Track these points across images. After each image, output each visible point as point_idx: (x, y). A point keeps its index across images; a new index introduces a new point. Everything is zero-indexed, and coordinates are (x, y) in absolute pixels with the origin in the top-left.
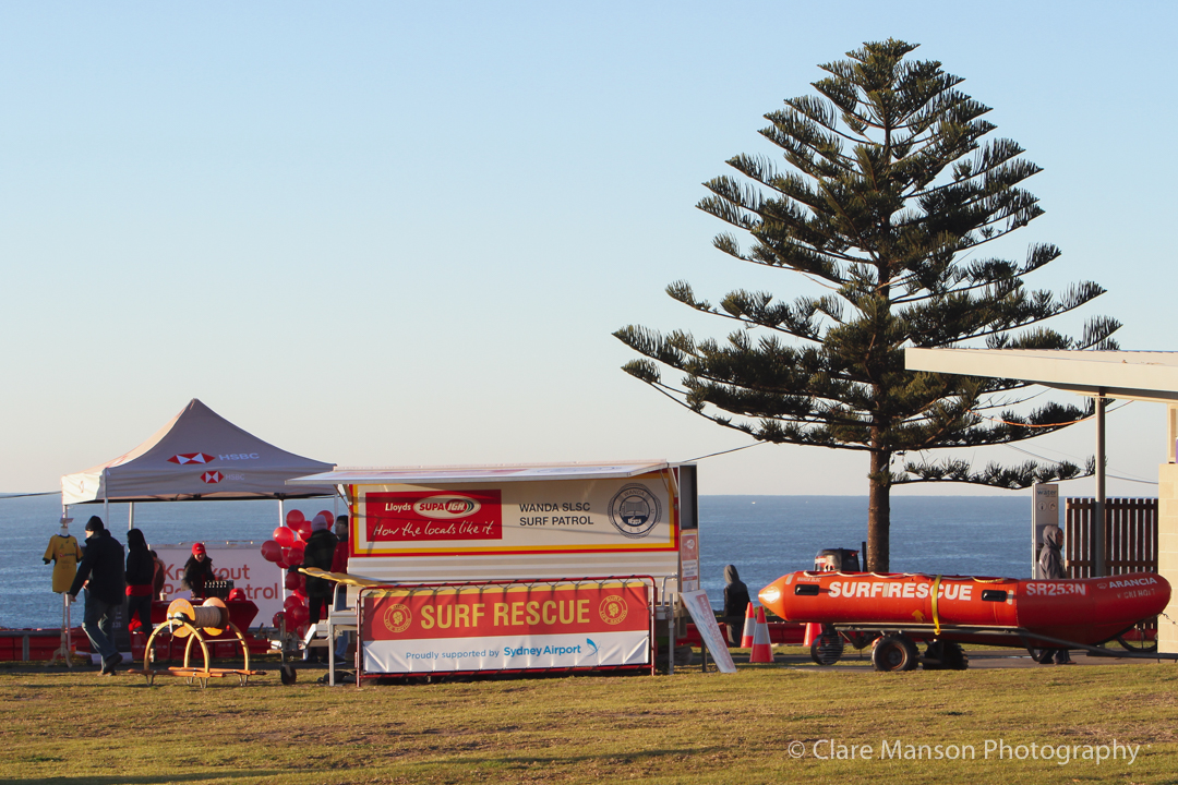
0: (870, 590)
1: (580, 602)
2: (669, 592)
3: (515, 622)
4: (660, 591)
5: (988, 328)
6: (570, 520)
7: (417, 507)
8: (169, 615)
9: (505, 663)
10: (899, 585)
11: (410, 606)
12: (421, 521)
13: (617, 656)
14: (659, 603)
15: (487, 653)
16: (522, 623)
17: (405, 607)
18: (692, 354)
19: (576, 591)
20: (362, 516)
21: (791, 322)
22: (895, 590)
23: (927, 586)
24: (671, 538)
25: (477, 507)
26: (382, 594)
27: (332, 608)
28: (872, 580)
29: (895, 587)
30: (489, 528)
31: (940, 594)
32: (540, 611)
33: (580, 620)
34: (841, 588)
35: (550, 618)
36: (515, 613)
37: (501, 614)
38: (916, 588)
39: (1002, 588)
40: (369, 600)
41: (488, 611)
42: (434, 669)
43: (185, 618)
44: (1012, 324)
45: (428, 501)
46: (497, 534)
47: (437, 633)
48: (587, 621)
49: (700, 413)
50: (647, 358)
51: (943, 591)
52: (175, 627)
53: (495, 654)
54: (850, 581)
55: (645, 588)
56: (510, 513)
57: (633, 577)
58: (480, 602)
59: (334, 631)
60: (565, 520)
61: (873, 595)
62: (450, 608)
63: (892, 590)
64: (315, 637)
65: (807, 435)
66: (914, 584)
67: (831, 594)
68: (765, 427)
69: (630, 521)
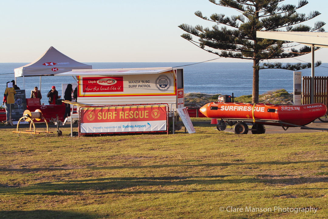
0: (233, 108)
1: (146, 111)
2: (173, 108)
3: (126, 118)
4: (170, 108)
5: (287, 24)
6: (144, 86)
7: (98, 82)
8: (24, 115)
9: (123, 130)
10: (242, 107)
11: (95, 112)
12: (99, 86)
13: (157, 128)
14: (170, 112)
15: (118, 127)
16: (128, 118)
17: (93, 113)
18: (202, 32)
19: (144, 108)
20: (81, 85)
21: (230, 22)
22: (241, 108)
23: (251, 107)
24: (174, 91)
25: (116, 82)
26: (86, 109)
27: (71, 113)
28: (234, 105)
29: (241, 107)
30: (119, 88)
31: (255, 110)
32: (133, 114)
33: (146, 117)
34: (224, 108)
35: (136, 116)
36: (126, 115)
37: (122, 115)
38: (247, 108)
39: (273, 108)
40: (82, 111)
41: (118, 114)
42: (102, 132)
43: (28, 116)
44: (294, 23)
45: (101, 80)
46: (122, 90)
47: (102, 121)
48: (148, 117)
49: (203, 49)
50: (188, 33)
51: (256, 109)
52: (25, 119)
53: (120, 127)
54: (227, 106)
55: (165, 107)
56: (126, 84)
57: (162, 104)
58: (116, 111)
59: (72, 120)
60: (142, 86)
61: (234, 110)
62: (106, 113)
63: (240, 108)
64: (67, 121)
65: (235, 55)
66: (247, 107)
67: (221, 110)
68: (222, 53)
69: (162, 86)
